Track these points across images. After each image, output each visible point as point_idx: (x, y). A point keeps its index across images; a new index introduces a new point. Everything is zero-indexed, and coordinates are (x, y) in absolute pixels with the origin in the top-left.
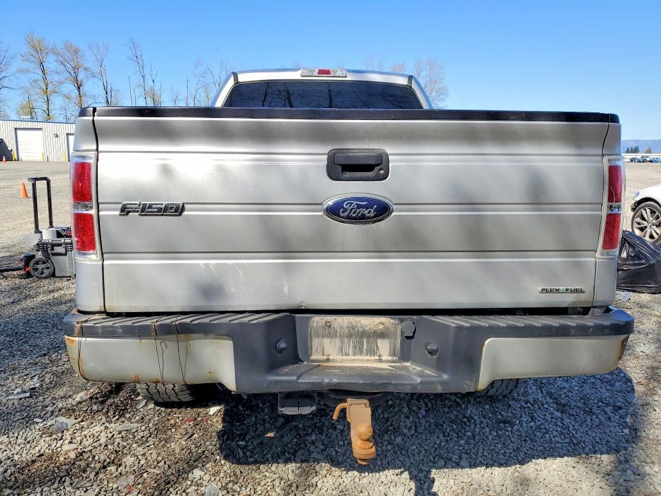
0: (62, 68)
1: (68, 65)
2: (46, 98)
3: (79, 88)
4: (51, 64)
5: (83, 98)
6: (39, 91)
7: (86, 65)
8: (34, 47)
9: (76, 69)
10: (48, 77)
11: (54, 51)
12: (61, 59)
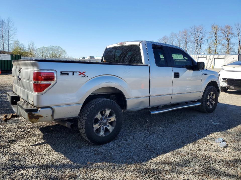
0: (223, 35)
1: (225, 33)
2: (215, 46)
3: (228, 41)
4: (219, 34)
5: (229, 45)
6: (214, 44)
7: (232, 32)
8: (214, 29)
9: (228, 34)
10: (218, 39)
11: (221, 29)
12: (223, 32)
